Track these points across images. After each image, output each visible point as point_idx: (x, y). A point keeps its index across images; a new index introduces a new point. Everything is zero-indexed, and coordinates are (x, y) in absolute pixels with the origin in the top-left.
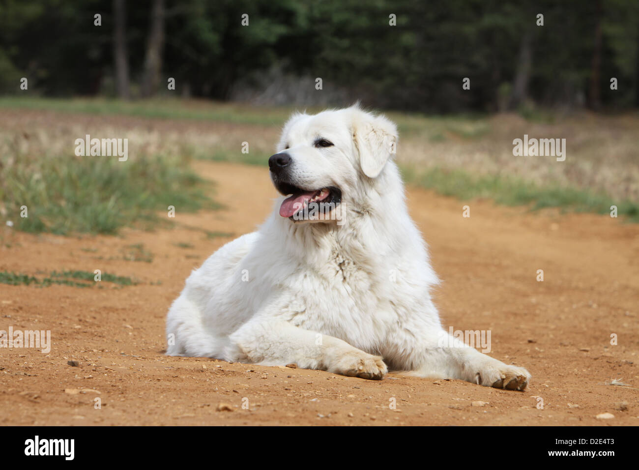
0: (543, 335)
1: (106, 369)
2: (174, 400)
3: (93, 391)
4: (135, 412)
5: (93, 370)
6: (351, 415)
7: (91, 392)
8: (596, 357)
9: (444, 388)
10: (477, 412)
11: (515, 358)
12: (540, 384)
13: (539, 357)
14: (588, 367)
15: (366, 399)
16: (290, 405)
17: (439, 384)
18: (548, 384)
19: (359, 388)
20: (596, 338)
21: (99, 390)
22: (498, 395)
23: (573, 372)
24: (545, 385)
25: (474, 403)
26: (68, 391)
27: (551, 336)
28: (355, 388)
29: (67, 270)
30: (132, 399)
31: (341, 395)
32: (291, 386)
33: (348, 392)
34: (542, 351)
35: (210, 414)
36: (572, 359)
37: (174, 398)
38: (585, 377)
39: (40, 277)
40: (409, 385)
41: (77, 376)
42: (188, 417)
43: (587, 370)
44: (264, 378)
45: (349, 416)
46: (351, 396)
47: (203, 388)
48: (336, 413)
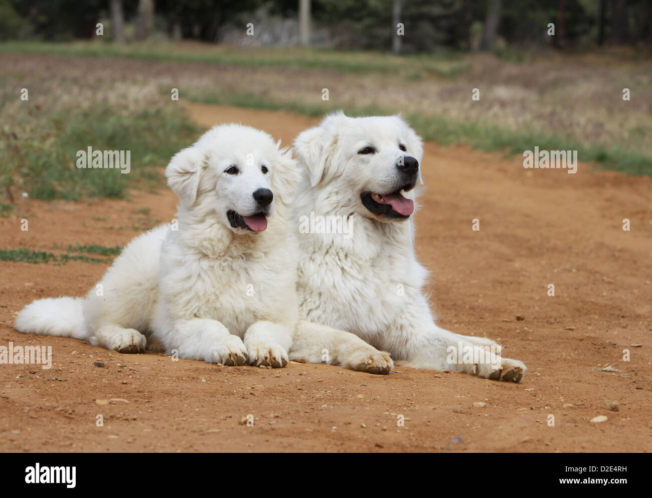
0: (529, 307)
1: (131, 370)
2: (197, 409)
3: (122, 400)
4: (164, 428)
5: (118, 371)
6: (364, 425)
7: (120, 401)
8: (582, 338)
9: (444, 382)
10: (479, 416)
11: (507, 341)
12: (532, 372)
13: (529, 340)
14: (575, 350)
15: (374, 399)
16: (306, 414)
17: (439, 378)
18: (539, 373)
19: (366, 386)
20: (578, 310)
21: (127, 398)
22: (495, 388)
23: (562, 356)
24: (536, 373)
25: (475, 404)
26: (98, 401)
27: (537, 308)
28: (363, 385)
29: (82, 244)
30: (158, 410)
31: (350, 396)
32: (303, 385)
33: (357, 391)
34: (531, 331)
35: (233, 428)
36: (559, 341)
37: (198, 407)
38: (573, 362)
39: (57, 253)
40: (412, 379)
41: (104, 379)
42: (213, 433)
43: (574, 353)
44: (277, 377)
45: (362, 427)
46: (360, 396)
47: (222, 390)
48: (349, 423)
